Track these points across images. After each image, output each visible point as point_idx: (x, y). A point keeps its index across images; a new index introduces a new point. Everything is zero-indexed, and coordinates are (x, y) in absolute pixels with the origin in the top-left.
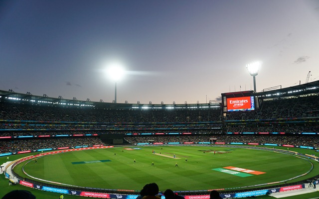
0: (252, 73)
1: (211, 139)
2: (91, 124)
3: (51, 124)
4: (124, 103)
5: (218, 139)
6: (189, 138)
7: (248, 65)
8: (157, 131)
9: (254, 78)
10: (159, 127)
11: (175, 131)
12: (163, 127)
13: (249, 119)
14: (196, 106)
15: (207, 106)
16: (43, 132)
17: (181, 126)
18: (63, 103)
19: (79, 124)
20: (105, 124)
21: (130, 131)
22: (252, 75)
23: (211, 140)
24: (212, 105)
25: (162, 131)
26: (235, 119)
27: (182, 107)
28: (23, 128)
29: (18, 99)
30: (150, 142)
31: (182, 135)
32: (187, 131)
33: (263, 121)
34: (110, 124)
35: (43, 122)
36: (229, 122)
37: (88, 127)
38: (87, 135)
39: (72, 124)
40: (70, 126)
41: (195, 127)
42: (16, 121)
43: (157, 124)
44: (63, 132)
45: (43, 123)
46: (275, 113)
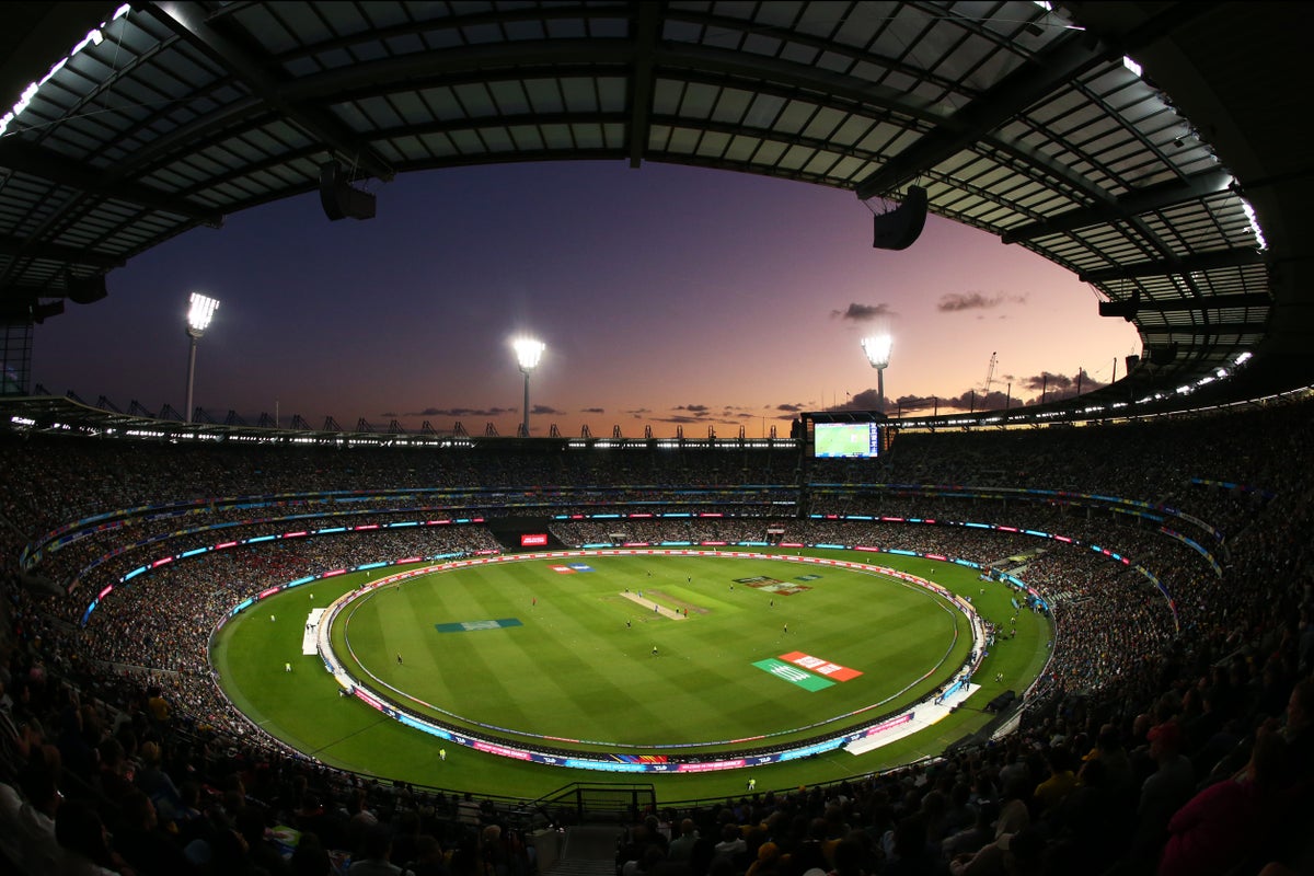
0: (875, 362)
1: (770, 531)
2: (467, 492)
3: (377, 495)
4: (548, 436)
5: (787, 533)
6: (715, 527)
7: (867, 340)
8: (632, 508)
9: (880, 373)
10: (640, 499)
11: (680, 508)
12: (647, 498)
13: (865, 481)
14: (736, 443)
15: (765, 443)
16: (364, 519)
17: (698, 496)
18: (401, 440)
19: (441, 493)
20: (501, 491)
21: (562, 508)
22: (874, 366)
23: (770, 536)
24: (777, 442)
25: (646, 509)
26: (832, 480)
27: (701, 443)
28: (325, 511)
29: (311, 440)
30: (616, 539)
31: (698, 518)
32: (710, 508)
33: (894, 489)
34: (512, 492)
35: (362, 492)
36: (816, 487)
37: (460, 501)
38: (459, 521)
39: (424, 493)
40: (419, 500)
41: (731, 498)
42: (310, 494)
43: (633, 489)
44: (405, 516)
45: (362, 495)
46: (919, 470)
